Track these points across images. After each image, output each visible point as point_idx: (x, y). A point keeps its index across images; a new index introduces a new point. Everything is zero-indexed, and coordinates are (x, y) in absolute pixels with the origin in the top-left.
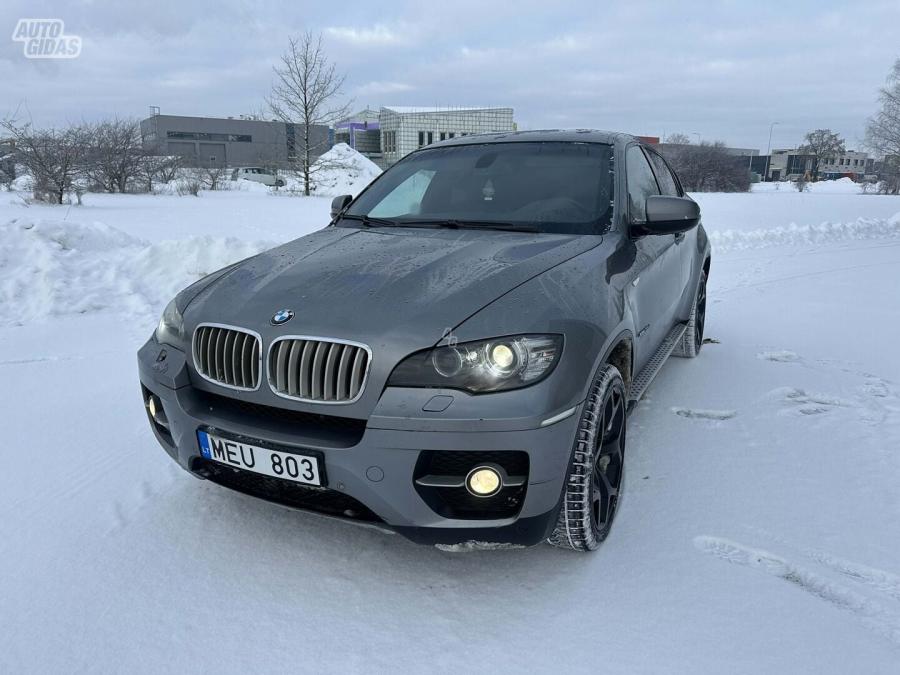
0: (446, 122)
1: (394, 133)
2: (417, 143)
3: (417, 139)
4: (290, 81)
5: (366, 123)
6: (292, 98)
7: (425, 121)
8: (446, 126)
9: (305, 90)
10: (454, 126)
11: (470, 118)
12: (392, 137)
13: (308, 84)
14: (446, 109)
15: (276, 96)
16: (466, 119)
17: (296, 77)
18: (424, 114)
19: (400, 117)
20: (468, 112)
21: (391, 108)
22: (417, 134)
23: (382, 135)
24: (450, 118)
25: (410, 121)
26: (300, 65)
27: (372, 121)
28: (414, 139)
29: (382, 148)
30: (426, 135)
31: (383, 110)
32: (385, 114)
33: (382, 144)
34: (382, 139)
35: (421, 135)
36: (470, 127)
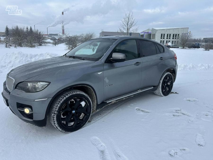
0: (169, 31)
1: (155, 34)
2: (161, 37)
3: (161, 36)
4: (125, 23)
5: (148, 32)
6: (125, 27)
7: (163, 31)
8: (169, 32)
9: (128, 25)
10: (171, 32)
11: (176, 30)
12: (154, 35)
13: (129, 23)
14: (169, 28)
15: (121, 27)
16: (175, 30)
17: (126, 22)
18: (163, 29)
19: (156, 30)
20: (175, 29)
21: (155, 28)
22: (161, 34)
23: (152, 35)
24: (170, 30)
25: (159, 31)
26: (127, 19)
27: (150, 31)
28: (160, 35)
29: (151, 38)
30: (163, 35)
31: (153, 29)
32: (153, 30)
33: (151, 37)
34: (152, 36)
35: (162, 35)
36: (176, 32)
